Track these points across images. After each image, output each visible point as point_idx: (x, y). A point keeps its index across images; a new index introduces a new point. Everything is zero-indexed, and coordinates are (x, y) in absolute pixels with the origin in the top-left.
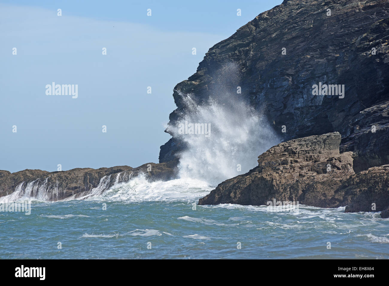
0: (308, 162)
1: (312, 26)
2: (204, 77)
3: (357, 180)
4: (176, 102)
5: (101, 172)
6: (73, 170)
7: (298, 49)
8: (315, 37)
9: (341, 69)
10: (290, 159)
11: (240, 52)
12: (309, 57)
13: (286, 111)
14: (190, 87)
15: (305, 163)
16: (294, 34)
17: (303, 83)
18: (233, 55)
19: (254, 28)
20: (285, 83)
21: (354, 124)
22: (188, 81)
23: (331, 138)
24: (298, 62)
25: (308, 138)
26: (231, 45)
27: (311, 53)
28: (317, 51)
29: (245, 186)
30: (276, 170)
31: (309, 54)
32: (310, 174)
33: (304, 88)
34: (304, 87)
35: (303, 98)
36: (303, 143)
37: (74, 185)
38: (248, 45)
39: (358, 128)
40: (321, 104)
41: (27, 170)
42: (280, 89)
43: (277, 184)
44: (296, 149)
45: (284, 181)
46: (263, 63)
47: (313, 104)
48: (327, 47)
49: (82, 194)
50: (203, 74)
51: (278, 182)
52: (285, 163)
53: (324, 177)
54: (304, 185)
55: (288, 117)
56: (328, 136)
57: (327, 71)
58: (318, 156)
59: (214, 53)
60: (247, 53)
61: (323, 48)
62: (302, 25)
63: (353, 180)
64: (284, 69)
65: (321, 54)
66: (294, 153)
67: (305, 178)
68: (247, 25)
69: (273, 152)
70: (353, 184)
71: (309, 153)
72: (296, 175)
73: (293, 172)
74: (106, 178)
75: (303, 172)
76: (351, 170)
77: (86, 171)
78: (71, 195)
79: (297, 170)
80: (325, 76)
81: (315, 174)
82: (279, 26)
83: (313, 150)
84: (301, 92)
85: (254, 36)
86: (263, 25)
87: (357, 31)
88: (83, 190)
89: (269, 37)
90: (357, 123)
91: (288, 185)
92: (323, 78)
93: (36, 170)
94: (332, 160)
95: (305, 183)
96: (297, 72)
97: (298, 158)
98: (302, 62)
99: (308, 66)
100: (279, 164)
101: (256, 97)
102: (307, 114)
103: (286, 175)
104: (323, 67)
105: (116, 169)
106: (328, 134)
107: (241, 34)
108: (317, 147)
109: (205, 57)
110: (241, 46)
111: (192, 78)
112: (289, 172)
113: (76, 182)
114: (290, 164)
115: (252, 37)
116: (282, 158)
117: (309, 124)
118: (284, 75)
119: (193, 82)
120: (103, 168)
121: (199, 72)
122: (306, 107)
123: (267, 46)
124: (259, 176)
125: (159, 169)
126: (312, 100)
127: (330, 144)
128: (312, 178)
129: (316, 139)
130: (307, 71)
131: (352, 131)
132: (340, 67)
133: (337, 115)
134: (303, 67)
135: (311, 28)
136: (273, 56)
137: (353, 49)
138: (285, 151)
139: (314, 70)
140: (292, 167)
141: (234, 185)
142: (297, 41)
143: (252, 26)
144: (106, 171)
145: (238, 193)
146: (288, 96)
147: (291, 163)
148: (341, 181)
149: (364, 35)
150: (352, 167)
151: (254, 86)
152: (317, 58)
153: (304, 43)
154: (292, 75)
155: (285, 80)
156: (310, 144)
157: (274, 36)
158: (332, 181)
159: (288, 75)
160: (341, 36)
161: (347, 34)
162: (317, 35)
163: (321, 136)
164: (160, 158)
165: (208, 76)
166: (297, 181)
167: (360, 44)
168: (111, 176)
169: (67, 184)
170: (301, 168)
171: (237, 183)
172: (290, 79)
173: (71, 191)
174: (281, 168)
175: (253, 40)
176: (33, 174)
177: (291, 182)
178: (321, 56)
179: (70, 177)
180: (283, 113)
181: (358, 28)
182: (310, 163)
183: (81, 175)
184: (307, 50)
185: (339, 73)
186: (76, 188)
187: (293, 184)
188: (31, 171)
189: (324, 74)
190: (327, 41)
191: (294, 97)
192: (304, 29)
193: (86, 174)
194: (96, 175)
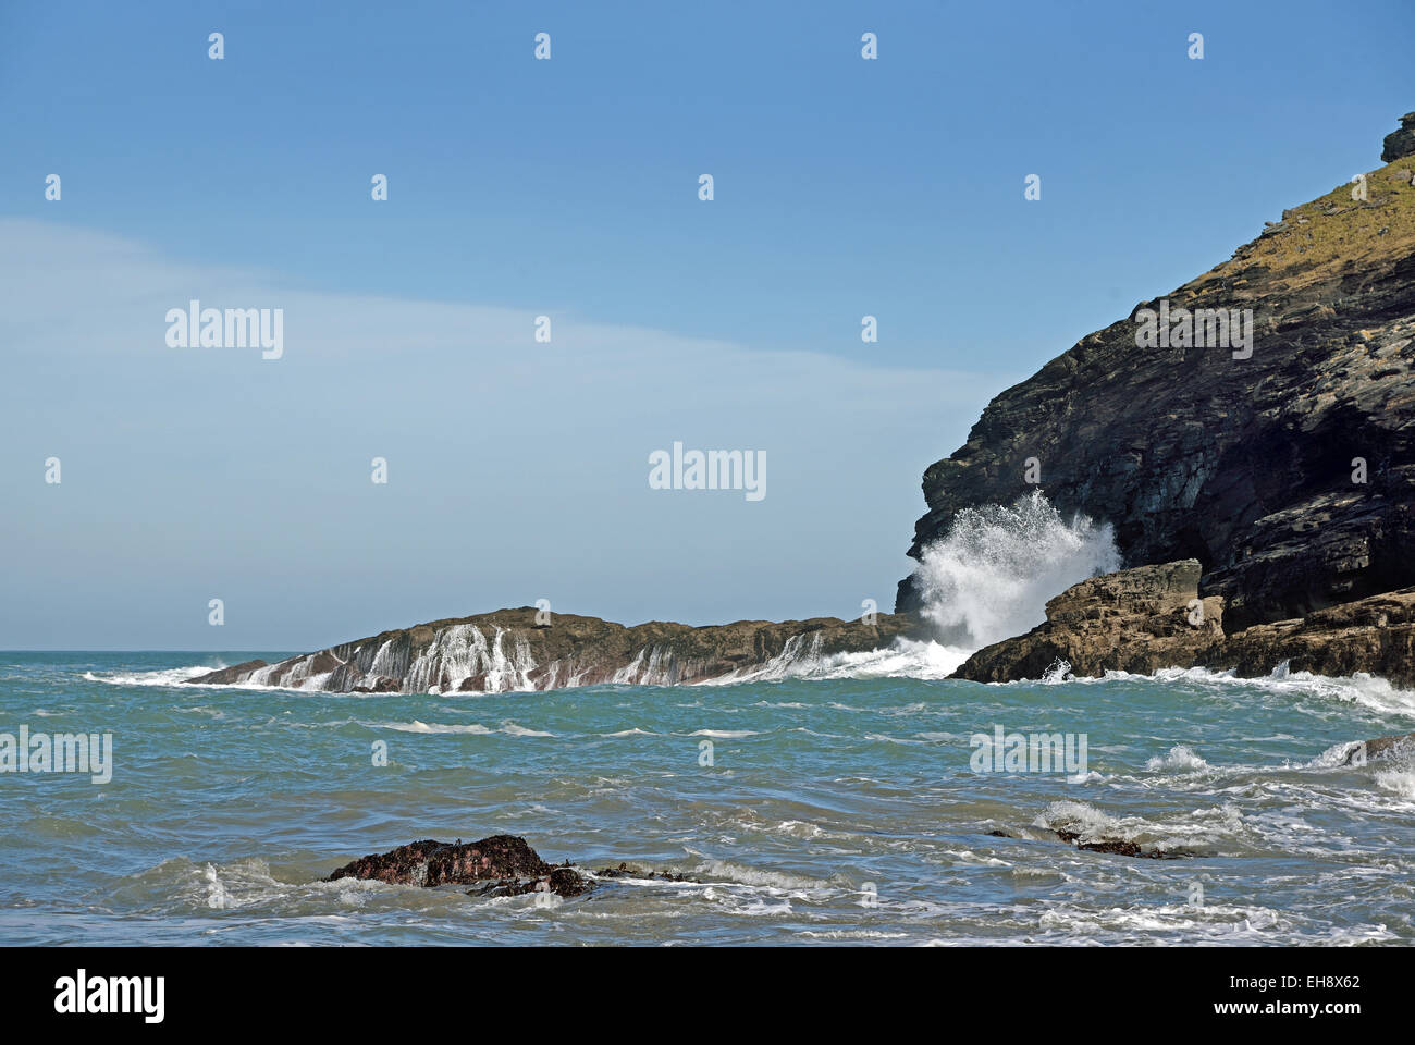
0: (1137, 615)
1: (1182, 360)
2: (979, 452)
3: (1224, 649)
4: (927, 499)
5: (787, 629)
6: (735, 624)
7: (1156, 402)
8: (1187, 380)
9: (1225, 440)
10: (1103, 609)
11: (1047, 407)
12: (1174, 417)
13: (1131, 519)
14: (954, 471)
15: (1132, 617)
16: (1149, 375)
17: (1160, 466)
18: (1034, 412)
19: (1075, 362)
20: (1129, 466)
21: (1243, 545)
22: (950, 460)
23: (1183, 571)
24: (1153, 426)
25: (1140, 569)
26: (1030, 394)
27: (1180, 410)
28: (1191, 406)
29: (1020, 658)
30: (1076, 629)
31: (1175, 413)
32: (1141, 636)
33: (1161, 475)
34: (1162, 473)
35: (1160, 494)
36: (1130, 579)
37: (737, 652)
38: (1063, 393)
39: (1249, 553)
40: (1191, 507)
41: (653, 622)
42: (1121, 477)
43: (1077, 656)
44: (1116, 589)
45: (1090, 650)
46: (1092, 428)
47: (1178, 507)
48: (1210, 400)
49: (750, 670)
50: (977, 447)
51: (1079, 652)
52: (1093, 615)
53: (1166, 643)
54: (1127, 658)
55: (1134, 529)
56: (1176, 567)
57: (1205, 444)
58: (1157, 604)
59: (1000, 408)
60: (1061, 408)
61: (1203, 401)
62: (1165, 357)
63: (1218, 649)
64: (1128, 439)
65: (1197, 412)
66: (1112, 598)
67: (1130, 645)
68: (1062, 357)
69: (1073, 595)
70: (1218, 657)
71: (1139, 598)
72: (1114, 640)
73: (1108, 632)
74: (795, 640)
75: (1128, 633)
76: (1219, 631)
77: (759, 626)
78: (730, 670)
79: (1116, 629)
80: (1201, 454)
81: (1150, 637)
82: (1121, 359)
83: (1148, 593)
84: (1157, 483)
85: (1075, 377)
86: (1092, 357)
87: (1266, 370)
88: (752, 662)
89: (1102, 379)
90: (1249, 543)
91: (1098, 657)
92: (1197, 458)
93: (669, 623)
94: (1183, 611)
95: (1129, 654)
96: (1151, 445)
97: (1120, 607)
98: (1161, 426)
99: (1173, 435)
100: (1084, 619)
101: (1076, 492)
102: (1167, 525)
103: (1095, 638)
104: (1197, 437)
105: (814, 623)
106: (1177, 563)
107: (1050, 373)
108: (1155, 586)
109: (982, 416)
110: (1049, 395)
111: (957, 455)
112: (1101, 634)
113: (741, 647)
114: (1102, 618)
115: (1070, 378)
116: (1090, 608)
117: (1168, 544)
118: (1127, 451)
119: (960, 462)
120: (791, 622)
121: (971, 444)
122: (1165, 511)
123: (1099, 396)
124: (1044, 640)
125: (893, 624)
126: (1175, 498)
127: (1179, 582)
128: (1144, 645)
129: (1154, 571)
130: (1168, 443)
131: (1239, 557)
132: (1222, 438)
133: (1217, 528)
134: (1162, 436)
135: (1181, 363)
136: (1109, 415)
137: (1249, 403)
138: (1095, 593)
139: (1180, 442)
140: (1107, 624)
141: (999, 657)
142: (1154, 388)
143: (1071, 359)
144: (795, 627)
145: (1006, 671)
146: (1135, 490)
147: (1106, 616)
148: (1196, 651)
149: (1269, 379)
150: (1219, 626)
151: (1072, 472)
152: (1189, 419)
153: (1167, 392)
154: (1142, 451)
155: (1129, 461)
156: (1143, 581)
157: (1111, 377)
158: (1179, 650)
159: (1136, 451)
160: (1236, 379)
161: (1247, 376)
162: (1192, 377)
163: (1164, 567)
164: (897, 603)
165: (987, 450)
166: (1115, 650)
167: (1261, 394)
168: (805, 637)
169: (724, 650)
170: (1124, 625)
171: (1005, 652)
172: (1139, 459)
173: (730, 663)
174: (1086, 626)
175: (1074, 383)
176: (663, 631)
177: (1103, 651)
178: (1198, 416)
179: (730, 636)
180: (1126, 522)
181: (1267, 364)
182: (1142, 616)
183: (749, 633)
184: (1173, 404)
185: (1221, 449)
186: (740, 657)
187: (1108, 656)
188: (660, 625)
189: (1197, 451)
190: (1209, 388)
191: (1143, 492)
192: (1168, 365)
193: (759, 631)
194: (778, 635)
